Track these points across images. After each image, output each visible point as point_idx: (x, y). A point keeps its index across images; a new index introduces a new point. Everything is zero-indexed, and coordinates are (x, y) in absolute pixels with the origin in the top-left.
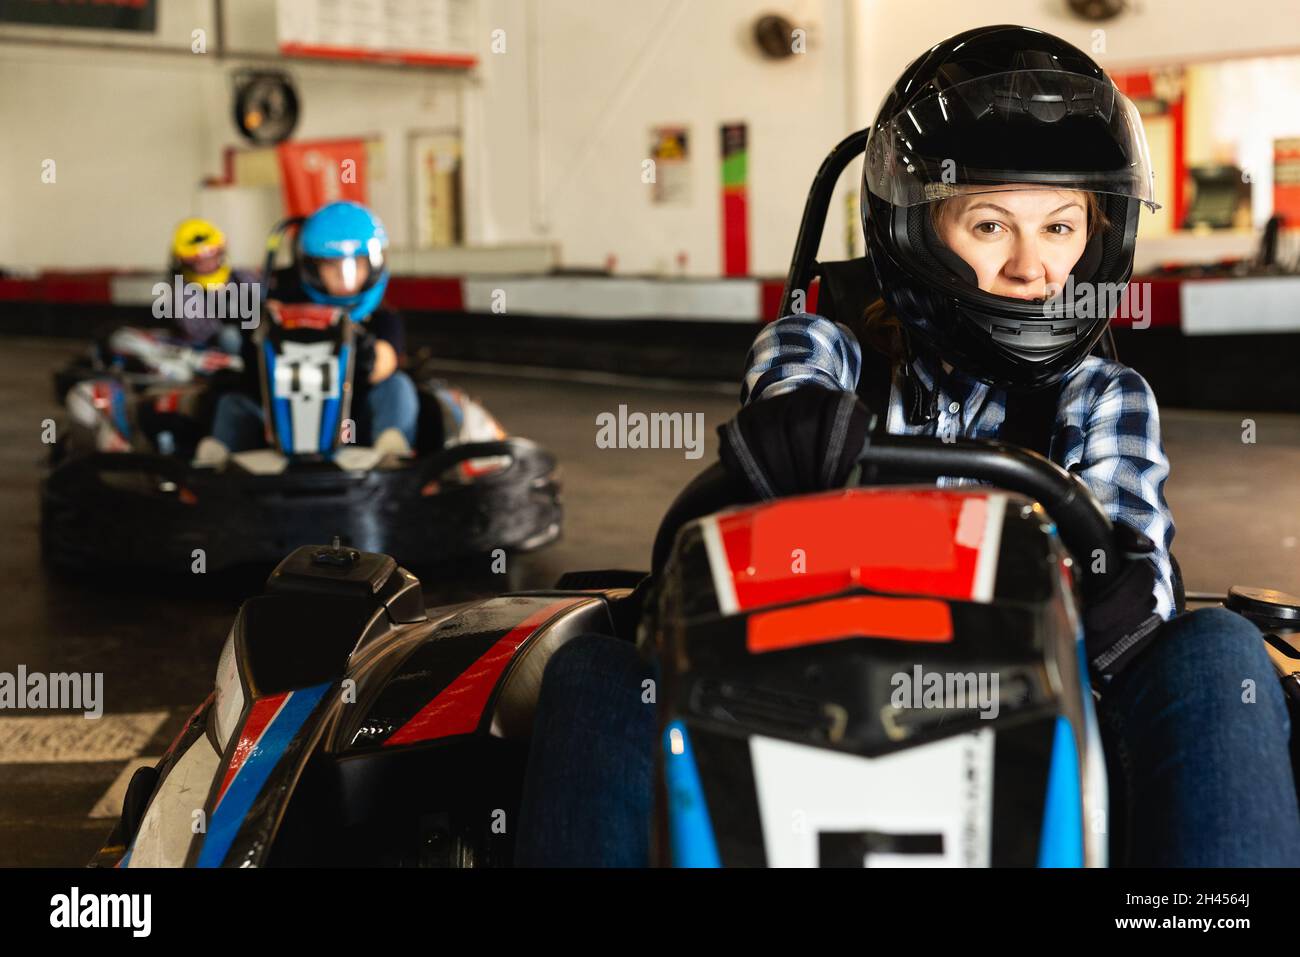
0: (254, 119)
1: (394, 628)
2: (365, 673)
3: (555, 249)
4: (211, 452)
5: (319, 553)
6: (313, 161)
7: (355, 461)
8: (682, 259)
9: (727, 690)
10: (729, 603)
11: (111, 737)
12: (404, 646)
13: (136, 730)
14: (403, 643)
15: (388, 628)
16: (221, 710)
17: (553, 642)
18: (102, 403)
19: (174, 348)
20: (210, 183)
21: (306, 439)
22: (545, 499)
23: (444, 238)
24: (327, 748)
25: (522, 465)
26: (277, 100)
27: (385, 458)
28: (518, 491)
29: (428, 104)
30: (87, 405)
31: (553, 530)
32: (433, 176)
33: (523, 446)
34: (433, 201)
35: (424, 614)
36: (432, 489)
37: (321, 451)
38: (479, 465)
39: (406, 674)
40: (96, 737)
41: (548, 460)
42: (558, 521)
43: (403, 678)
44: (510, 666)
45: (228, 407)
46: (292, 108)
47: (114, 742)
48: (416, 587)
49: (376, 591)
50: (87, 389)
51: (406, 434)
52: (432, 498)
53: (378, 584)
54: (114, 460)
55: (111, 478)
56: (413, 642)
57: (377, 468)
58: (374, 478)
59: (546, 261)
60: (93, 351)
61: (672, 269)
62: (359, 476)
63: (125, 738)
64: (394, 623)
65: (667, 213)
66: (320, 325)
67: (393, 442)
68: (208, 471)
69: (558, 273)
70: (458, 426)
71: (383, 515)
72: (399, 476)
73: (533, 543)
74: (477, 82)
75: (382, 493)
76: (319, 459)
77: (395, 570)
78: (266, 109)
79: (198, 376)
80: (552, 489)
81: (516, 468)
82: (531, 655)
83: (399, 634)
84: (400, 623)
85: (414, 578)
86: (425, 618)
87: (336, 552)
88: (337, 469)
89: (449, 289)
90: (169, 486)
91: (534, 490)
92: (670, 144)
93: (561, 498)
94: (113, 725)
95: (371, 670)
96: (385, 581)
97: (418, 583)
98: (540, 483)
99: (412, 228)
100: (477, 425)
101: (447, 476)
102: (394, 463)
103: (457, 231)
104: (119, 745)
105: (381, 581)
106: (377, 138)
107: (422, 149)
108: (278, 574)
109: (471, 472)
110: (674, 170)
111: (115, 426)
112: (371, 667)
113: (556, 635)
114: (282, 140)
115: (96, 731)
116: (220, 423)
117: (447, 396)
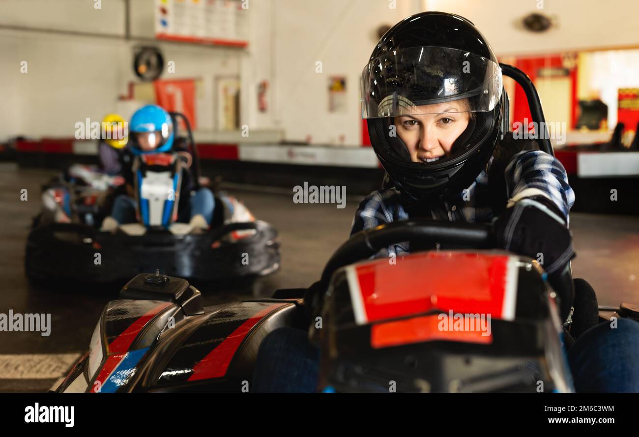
0: (143, 68)
1: (186, 318)
2: (168, 342)
3: (283, 132)
4: (110, 224)
5: (148, 278)
6: (170, 89)
7: (179, 230)
8: (342, 138)
9: (358, 370)
10: (361, 317)
11: (50, 366)
12: (190, 328)
13: (63, 363)
14: (190, 326)
15: (183, 318)
16: (91, 361)
17: (269, 327)
18: (58, 199)
19: (100, 174)
20: (122, 98)
21: (156, 218)
22: (272, 251)
23: (231, 126)
24: (144, 384)
25: (261, 234)
26: (154, 60)
27: (194, 229)
28: (259, 247)
29: (224, 64)
30: (51, 200)
31: (276, 266)
32: (226, 97)
33: (262, 225)
34: (226, 109)
35: (202, 310)
36: (217, 245)
37: (163, 225)
38: (240, 233)
39: (189, 344)
40: (43, 366)
41: (274, 232)
42: (278, 261)
43: (188, 346)
44: (246, 340)
45: (120, 202)
46: (161, 64)
47: (52, 369)
48: (199, 296)
49: (177, 298)
50: (52, 192)
51: (206, 218)
52: (216, 249)
53: (178, 295)
54: (62, 227)
55: (60, 235)
56: (196, 325)
57: (190, 234)
58: (189, 239)
59: (278, 138)
60: (60, 175)
61: (337, 142)
62: (180, 238)
63: (57, 367)
64: (186, 315)
65: (336, 116)
66: (165, 164)
67: (199, 221)
68: (108, 233)
69: (284, 143)
70: (231, 214)
71: (193, 257)
72: (202, 238)
73: (266, 272)
74: (248, 54)
75: (192, 246)
76: (161, 229)
77: (188, 287)
78: (148, 64)
79: (111, 188)
80: (276, 246)
81: (258, 236)
82: (256, 334)
83: (188, 321)
84: (189, 315)
85: (199, 292)
86: (203, 312)
87: (157, 277)
88: (170, 234)
89: (231, 150)
90: (89, 240)
91: (267, 247)
92: (337, 85)
93: (280, 250)
94: (52, 359)
95: (171, 341)
96: (182, 293)
97: (200, 294)
98: (270, 243)
99: (216, 121)
100: (241, 214)
101: (225, 238)
102: (199, 232)
103: (237, 123)
104: (54, 370)
105: (180, 293)
106: (200, 79)
107: (222, 84)
108: (126, 288)
109: (236, 237)
110: (339, 97)
111: (64, 210)
112: (171, 340)
113: (271, 323)
114: (155, 79)
115: (43, 363)
116: (115, 210)
117: (227, 200)
